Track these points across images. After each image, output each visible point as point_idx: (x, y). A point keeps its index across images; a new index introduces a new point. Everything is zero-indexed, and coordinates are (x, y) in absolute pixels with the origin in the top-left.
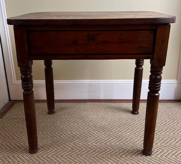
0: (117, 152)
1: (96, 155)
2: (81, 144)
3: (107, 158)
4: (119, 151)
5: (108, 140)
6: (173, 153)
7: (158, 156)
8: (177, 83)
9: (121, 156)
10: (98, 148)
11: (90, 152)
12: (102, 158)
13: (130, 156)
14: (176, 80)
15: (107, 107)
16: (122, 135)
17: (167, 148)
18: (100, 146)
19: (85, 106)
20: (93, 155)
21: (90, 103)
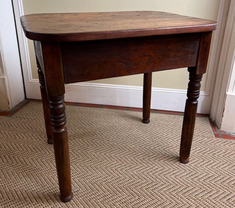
0: (113, 164)
1: (91, 165)
2: (79, 151)
3: (101, 169)
4: (116, 163)
5: (109, 151)
6: (175, 172)
7: (156, 173)
8: (205, 95)
9: (116, 169)
10: (96, 158)
11: (85, 161)
12: (96, 169)
13: (125, 170)
14: (204, 92)
15: (122, 115)
16: (126, 146)
17: (169, 167)
18: (98, 156)
19: (99, 112)
20: (87, 164)
21: (105, 109)
